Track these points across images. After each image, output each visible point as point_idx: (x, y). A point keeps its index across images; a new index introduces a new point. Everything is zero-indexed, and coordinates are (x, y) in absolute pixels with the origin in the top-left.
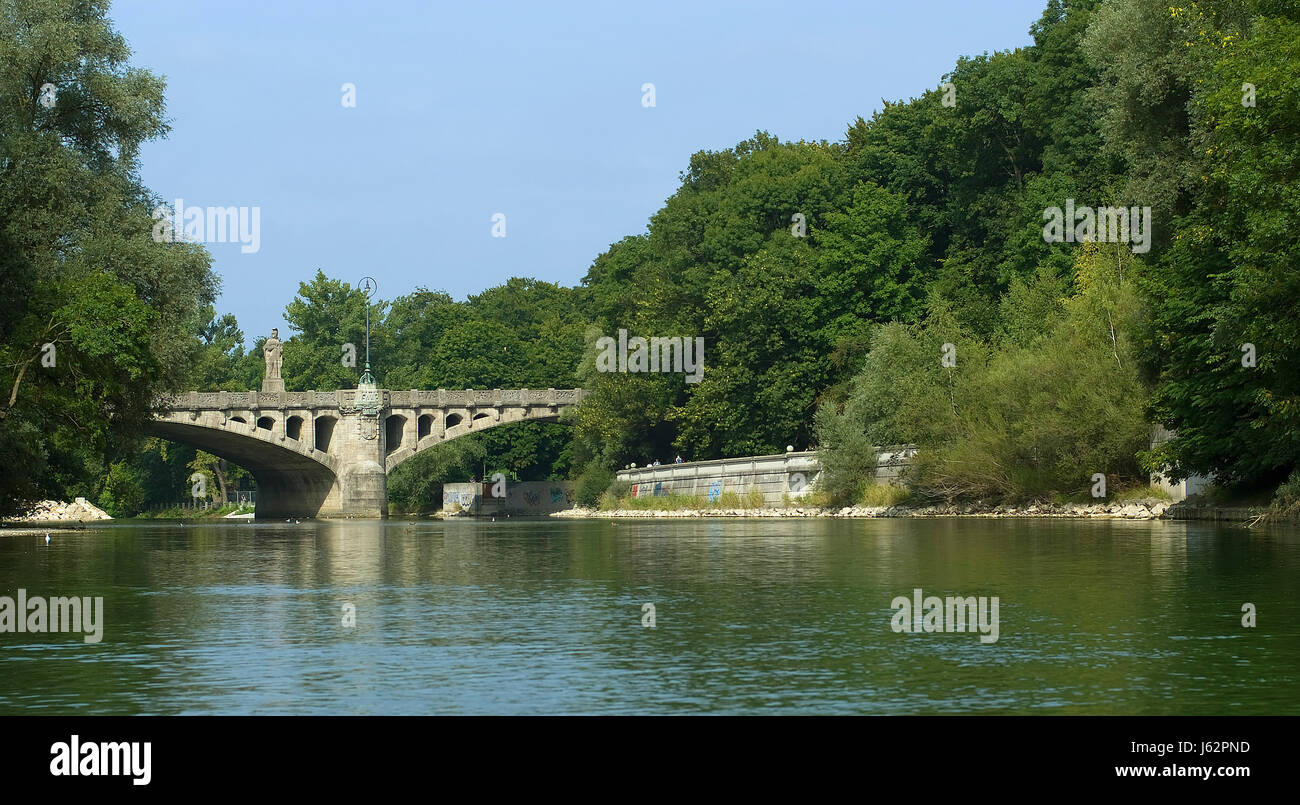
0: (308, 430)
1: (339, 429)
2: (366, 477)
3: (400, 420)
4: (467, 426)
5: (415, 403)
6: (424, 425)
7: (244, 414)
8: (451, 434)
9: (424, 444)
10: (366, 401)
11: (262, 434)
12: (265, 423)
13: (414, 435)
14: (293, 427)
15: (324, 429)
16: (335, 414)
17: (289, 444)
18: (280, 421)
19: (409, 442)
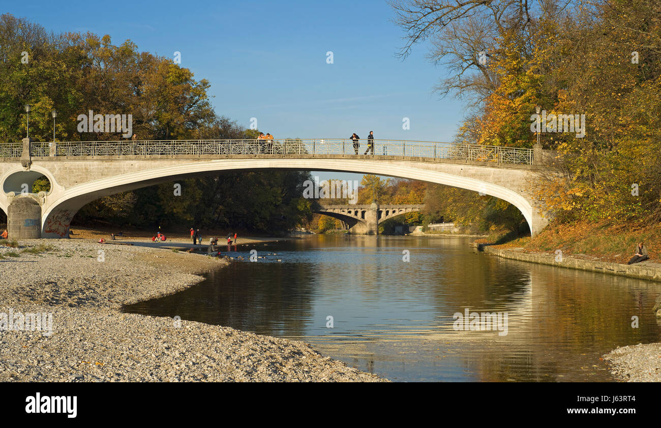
0: (359, 214)
1: (366, 214)
2: (373, 225)
3: (381, 211)
4: (397, 213)
5: (385, 207)
6: (387, 213)
7: (345, 210)
8: (394, 215)
9: (388, 217)
10: (373, 207)
11: (349, 215)
12: (350, 212)
13: (385, 215)
14: (356, 213)
15: (363, 213)
16: (366, 210)
17: (355, 217)
18: (353, 212)
19: (383, 217)
